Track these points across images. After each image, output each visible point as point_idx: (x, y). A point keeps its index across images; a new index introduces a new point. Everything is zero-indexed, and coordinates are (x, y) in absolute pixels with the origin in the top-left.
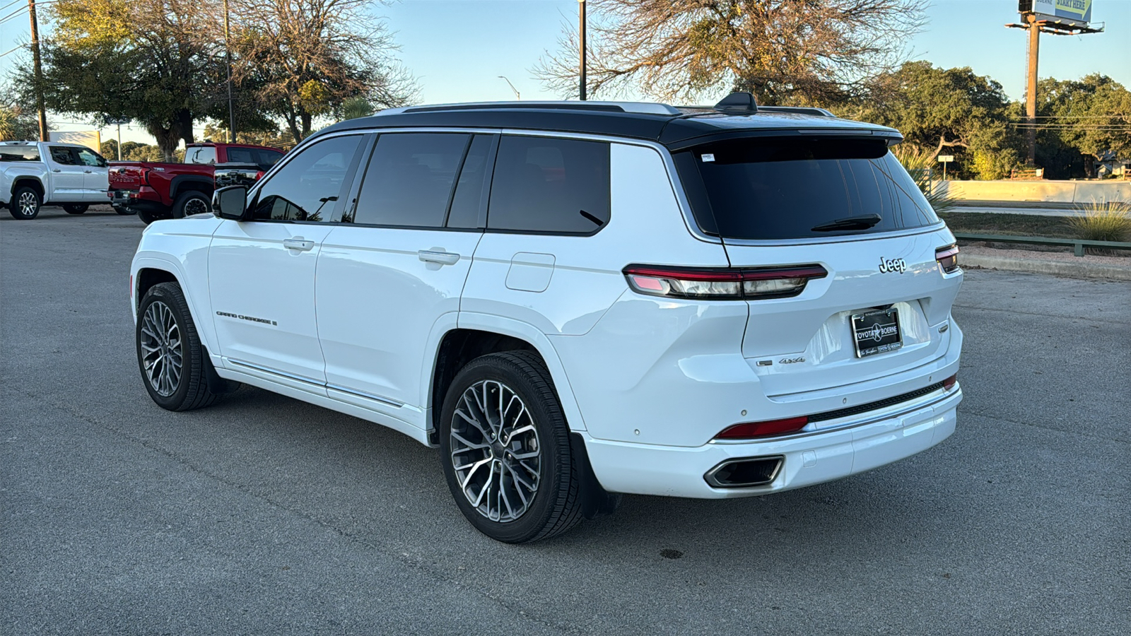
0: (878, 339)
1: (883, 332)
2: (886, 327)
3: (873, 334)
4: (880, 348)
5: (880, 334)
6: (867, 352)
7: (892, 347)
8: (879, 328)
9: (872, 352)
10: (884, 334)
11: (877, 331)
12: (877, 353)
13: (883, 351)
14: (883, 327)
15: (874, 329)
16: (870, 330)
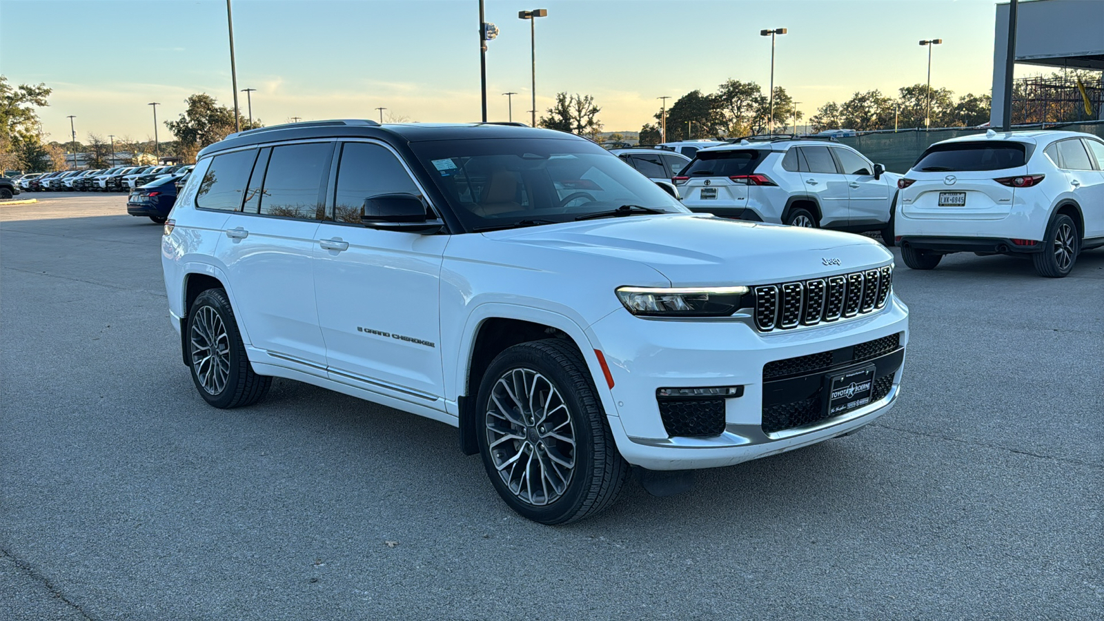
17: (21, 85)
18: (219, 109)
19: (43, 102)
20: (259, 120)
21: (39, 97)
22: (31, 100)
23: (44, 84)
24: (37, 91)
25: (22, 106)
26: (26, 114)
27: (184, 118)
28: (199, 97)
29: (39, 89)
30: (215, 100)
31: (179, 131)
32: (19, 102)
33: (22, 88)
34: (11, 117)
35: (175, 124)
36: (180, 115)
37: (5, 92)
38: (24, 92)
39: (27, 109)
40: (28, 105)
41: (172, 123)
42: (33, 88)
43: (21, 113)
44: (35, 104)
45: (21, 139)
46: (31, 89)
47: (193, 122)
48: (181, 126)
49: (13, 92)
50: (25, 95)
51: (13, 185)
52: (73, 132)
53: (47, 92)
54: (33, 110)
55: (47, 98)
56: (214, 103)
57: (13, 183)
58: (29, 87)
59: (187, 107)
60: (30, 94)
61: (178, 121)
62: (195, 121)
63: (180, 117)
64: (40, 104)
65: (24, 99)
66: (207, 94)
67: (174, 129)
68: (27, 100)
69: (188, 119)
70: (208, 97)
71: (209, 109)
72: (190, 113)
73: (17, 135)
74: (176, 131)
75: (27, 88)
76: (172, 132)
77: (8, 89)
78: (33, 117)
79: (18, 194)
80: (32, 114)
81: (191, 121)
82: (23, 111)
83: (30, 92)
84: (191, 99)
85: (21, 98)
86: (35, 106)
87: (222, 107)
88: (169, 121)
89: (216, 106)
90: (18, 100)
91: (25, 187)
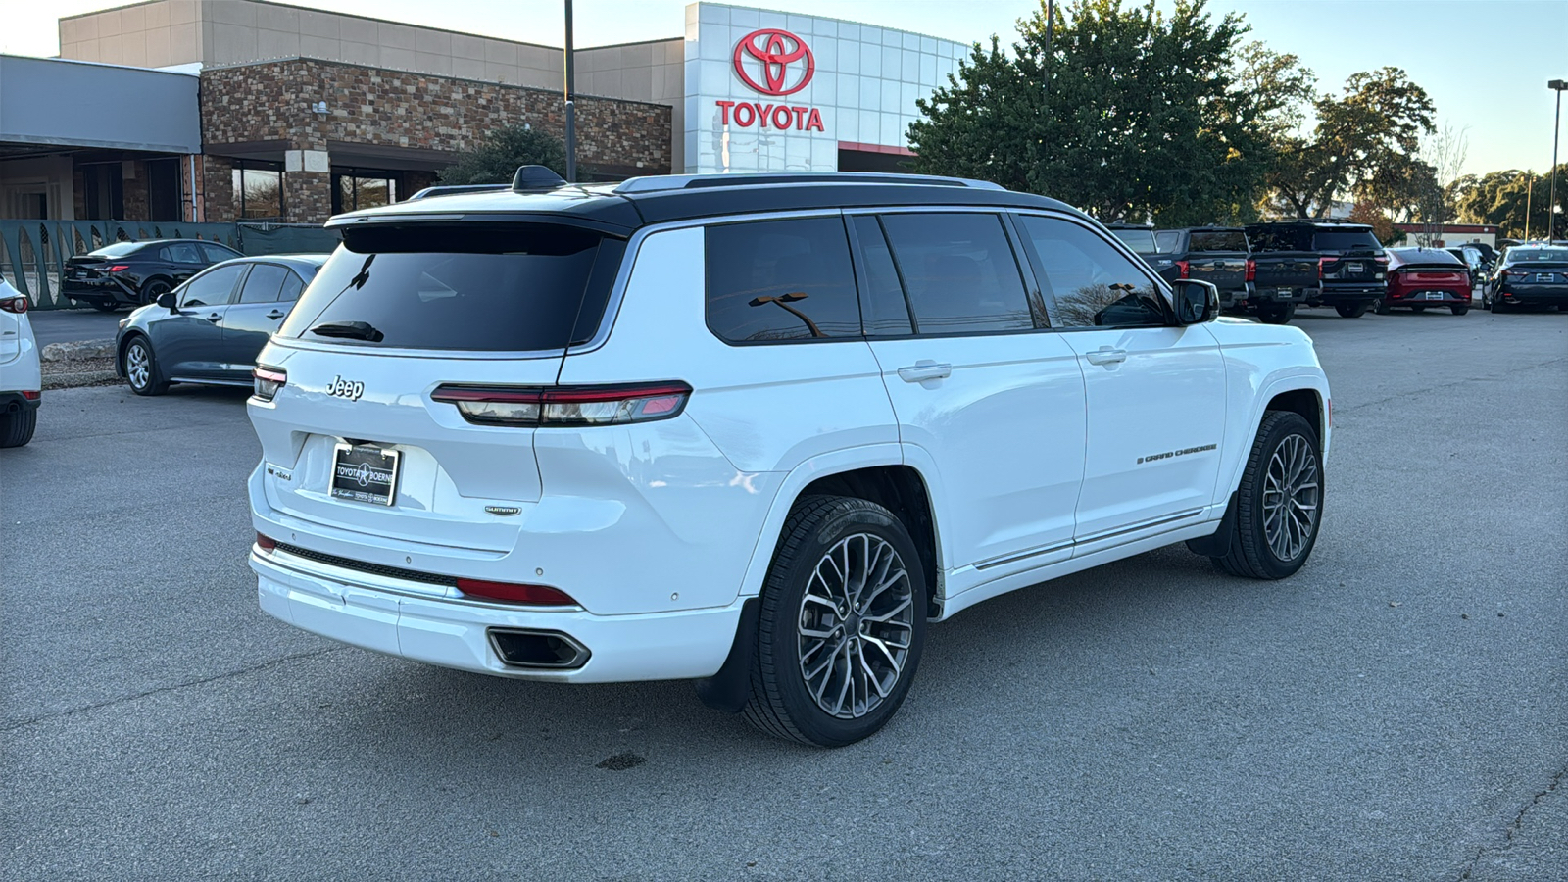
0: (363, 482)
1: (372, 475)
2: (379, 472)
3: (358, 475)
4: (358, 495)
5: (368, 477)
6: (340, 493)
7: (375, 498)
8: (368, 470)
9: (347, 494)
10: (373, 480)
11: (365, 474)
12: (352, 498)
13: (361, 501)
14: (374, 471)
15: (362, 469)
16: (357, 468)
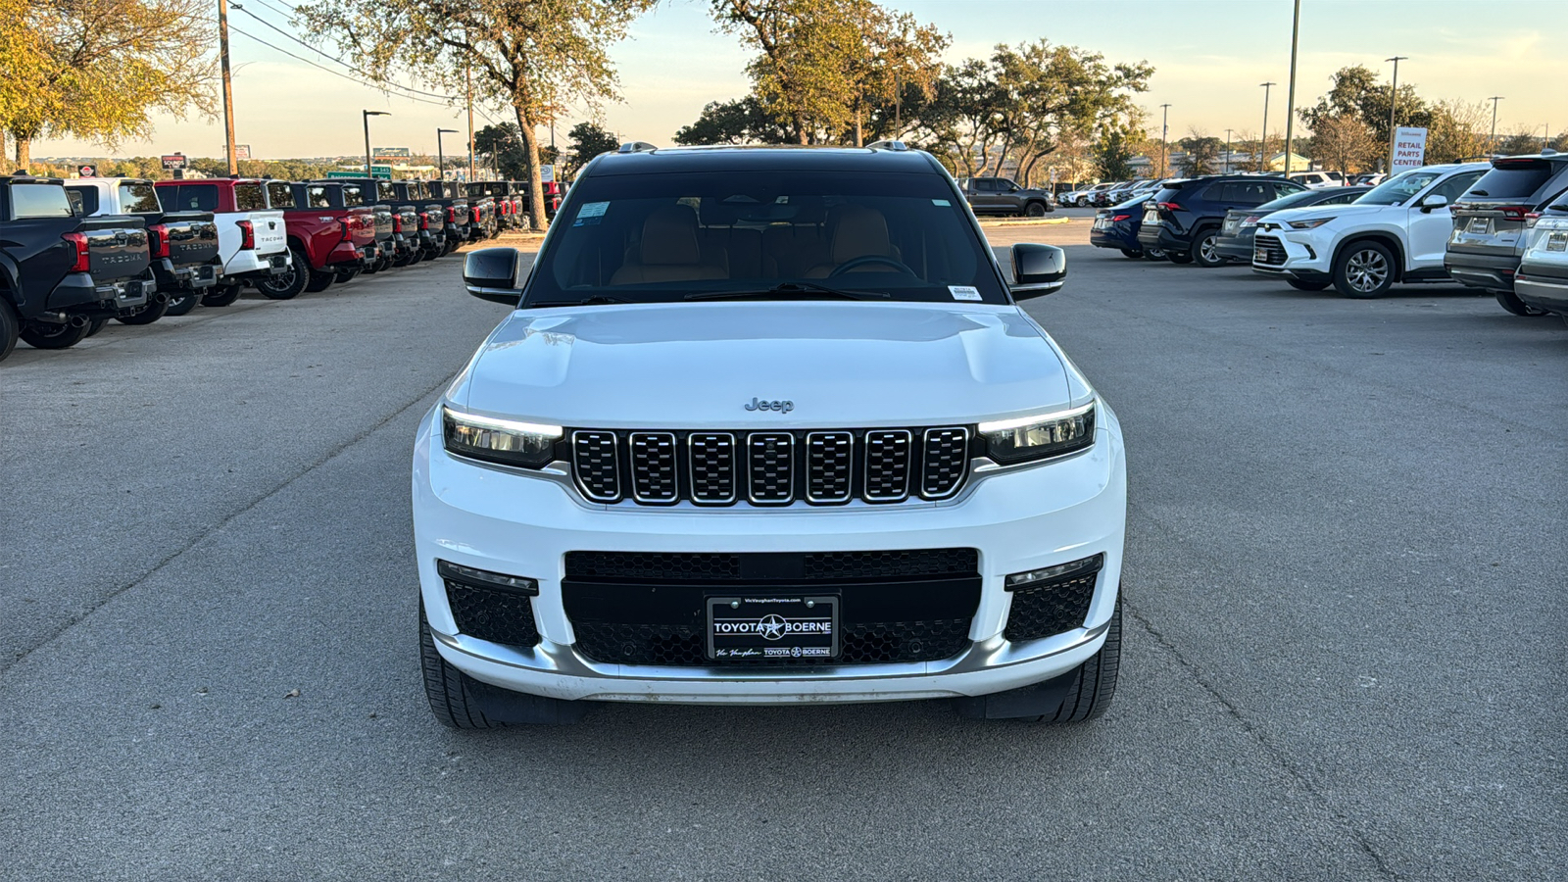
17: (1117, 64)
18: (1381, 87)
19: (1142, 86)
20: (1442, 102)
21: (1138, 80)
22: (1128, 84)
23: (1146, 62)
24: (1137, 72)
25: (1115, 92)
26: (1119, 103)
27: (1324, 103)
28: (1352, 71)
29: (1139, 68)
30: (1376, 75)
31: (1314, 122)
32: (1113, 88)
33: (1118, 68)
34: (1101, 107)
35: (1310, 112)
36: (1319, 98)
37: (1100, 74)
38: (1120, 73)
39: (1122, 96)
40: (1123, 90)
41: (1307, 110)
42: (1132, 68)
43: (1112, 102)
44: (1132, 90)
45: (1123, 136)
46: (1129, 70)
47: (1337, 108)
48: (1319, 114)
49: (1107, 74)
50: (1120, 78)
51: (1047, 199)
52: (1165, 127)
53: (1149, 72)
54: (1128, 97)
55: (1149, 81)
56: (1372, 80)
57: (1047, 196)
58: (1127, 66)
59: (1332, 86)
60: (1127, 76)
61: (1315, 107)
62: (1340, 106)
63: (1319, 102)
64: (1138, 89)
65: (1120, 84)
66: (1364, 67)
67: (1308, 119)
68: (1123, 85)
69: (1330, 104)
70: (1365, 71)
71: (1363, 88)
72: (1335, 94)
73: (1119, 131)
74: (1311, 122)
75: (1125, 68)
76: (1305, 124)
77: (1103, 70)
78: (1127, 107)
79: (1051, 211)
80: (1128, 103)
81: (1334, 106)
82: (1116, 99)
83: (1128, 73)
84: (1339, 74)
85: (1116, 82)
86: (1131, 92)
87: (1385, 84)
88: (1303, 108)
89: (1376, 84)
90: (1111, 85)
91: (1091, 200)
